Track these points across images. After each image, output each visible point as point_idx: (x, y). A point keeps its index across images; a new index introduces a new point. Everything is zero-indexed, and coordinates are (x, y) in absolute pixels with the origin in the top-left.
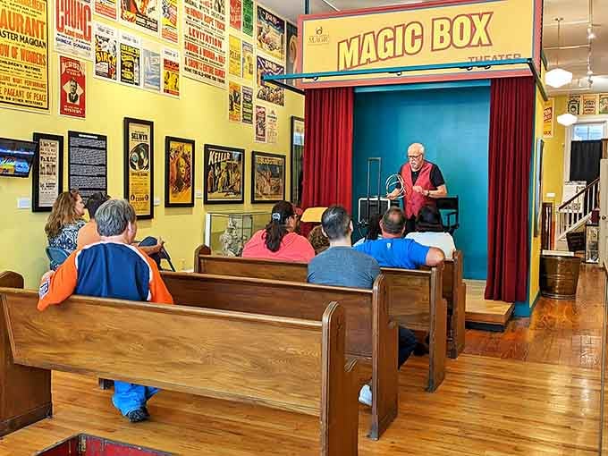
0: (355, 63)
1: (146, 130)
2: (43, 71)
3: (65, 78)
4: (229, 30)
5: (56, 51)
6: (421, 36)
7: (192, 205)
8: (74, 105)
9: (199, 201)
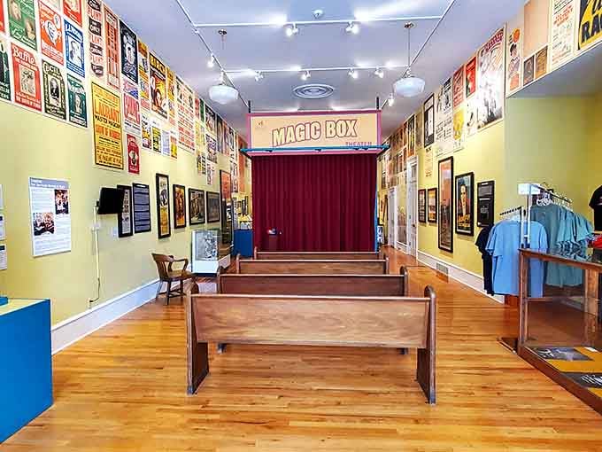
0: (283, 142)
1: (165, 180)
2: (120, 144)
3: (130, 148)
4: (196, 119)
5: (125, 130)
6: (320, 130)
7: (185, 226)
8: (134, 166)
9: (188, 224)
